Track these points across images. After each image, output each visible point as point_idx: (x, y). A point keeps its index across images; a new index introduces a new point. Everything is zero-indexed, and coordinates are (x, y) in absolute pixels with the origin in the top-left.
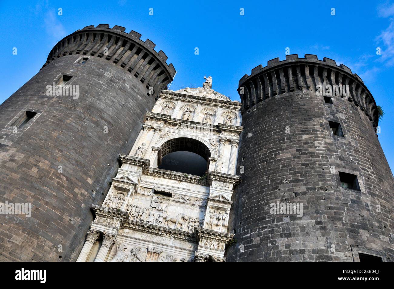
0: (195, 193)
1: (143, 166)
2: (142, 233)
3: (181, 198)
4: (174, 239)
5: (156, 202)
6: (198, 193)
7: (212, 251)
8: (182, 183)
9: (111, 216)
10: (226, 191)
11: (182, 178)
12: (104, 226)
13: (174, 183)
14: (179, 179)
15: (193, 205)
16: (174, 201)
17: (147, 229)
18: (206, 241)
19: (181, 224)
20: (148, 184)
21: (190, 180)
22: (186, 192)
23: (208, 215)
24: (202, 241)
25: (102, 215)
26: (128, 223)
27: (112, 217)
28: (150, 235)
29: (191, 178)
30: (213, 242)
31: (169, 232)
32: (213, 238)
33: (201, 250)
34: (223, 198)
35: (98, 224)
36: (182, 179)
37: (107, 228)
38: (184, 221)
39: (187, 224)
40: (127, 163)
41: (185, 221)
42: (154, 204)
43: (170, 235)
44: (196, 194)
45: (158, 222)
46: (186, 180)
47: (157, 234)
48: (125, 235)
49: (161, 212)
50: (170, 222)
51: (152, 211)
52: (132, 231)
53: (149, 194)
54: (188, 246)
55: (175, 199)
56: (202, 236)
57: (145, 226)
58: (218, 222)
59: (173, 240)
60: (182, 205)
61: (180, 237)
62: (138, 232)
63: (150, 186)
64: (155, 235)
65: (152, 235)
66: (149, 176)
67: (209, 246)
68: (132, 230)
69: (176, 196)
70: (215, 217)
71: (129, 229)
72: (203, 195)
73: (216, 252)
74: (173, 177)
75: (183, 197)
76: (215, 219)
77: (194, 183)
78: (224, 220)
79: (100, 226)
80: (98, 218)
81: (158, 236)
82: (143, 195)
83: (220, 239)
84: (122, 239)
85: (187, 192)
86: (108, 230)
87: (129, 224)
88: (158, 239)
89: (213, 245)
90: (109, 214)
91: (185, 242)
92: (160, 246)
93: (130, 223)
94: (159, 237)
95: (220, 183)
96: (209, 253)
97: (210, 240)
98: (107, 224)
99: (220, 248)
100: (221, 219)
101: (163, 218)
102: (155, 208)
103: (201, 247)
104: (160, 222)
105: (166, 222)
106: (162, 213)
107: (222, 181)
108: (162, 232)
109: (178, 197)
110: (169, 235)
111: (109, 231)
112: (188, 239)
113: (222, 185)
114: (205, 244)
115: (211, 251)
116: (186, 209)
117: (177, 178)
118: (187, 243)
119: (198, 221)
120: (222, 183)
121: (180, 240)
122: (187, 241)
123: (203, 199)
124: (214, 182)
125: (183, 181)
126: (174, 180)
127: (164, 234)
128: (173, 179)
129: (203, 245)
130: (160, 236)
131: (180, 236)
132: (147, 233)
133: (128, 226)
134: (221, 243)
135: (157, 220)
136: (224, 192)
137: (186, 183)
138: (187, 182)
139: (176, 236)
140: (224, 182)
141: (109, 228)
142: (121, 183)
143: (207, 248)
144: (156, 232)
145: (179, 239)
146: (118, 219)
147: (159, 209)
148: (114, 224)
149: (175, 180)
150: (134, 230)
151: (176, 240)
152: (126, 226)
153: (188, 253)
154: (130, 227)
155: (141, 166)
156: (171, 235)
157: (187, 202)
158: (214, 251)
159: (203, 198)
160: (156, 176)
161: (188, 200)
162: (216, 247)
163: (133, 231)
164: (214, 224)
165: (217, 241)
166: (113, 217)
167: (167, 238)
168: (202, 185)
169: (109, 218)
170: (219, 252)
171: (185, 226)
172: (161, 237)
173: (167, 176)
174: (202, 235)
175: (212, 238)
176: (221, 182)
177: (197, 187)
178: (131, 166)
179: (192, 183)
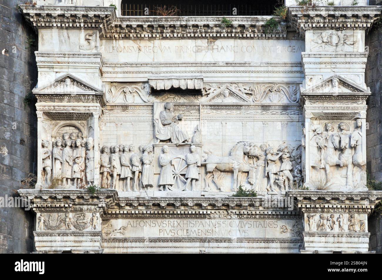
0: (262, 69)
1: (101, 26)
2: (159, 221)
3: (227, 92)
4: (240, 218)
5: (166, 123)
6: (270, 69)
7: (340, 241)
8: (219, 42)
9: (74, 204)
10: (348, 60)
11: (215, 29)
12: (66, 234)
13: (198, 50)
14: (207, 35)
15: (265, 108)
16: (211, 106)
17: (169, 210)
18: (321, 217)
19: (248, 172)
20: (126, 69)
21: (239, 30)
22: (237, 72)
23: (311, 142)
24: (311, 220)
25: (51, 207)
26: (118, 205)
27: (78, 206)
28: (179, 221)
29: (242, 27)
30: (336, 216)
31: (223, 205)
32: (335, 206)
33: (312, 242)
34: (343, 83)
35: (51, 235)
36: (217, 32)
37: (76, 239)
38: (251, 161)
39: (261, 169)
40: (51, 27)
41: (255, 159)
42: (162, 132)
43: (229, 212)
44: (264, 72)
45: (189, 180)
46: (227, 32)
47: (196, 214)
48: (119, 236)
49: (186, 149)
50: (217, 174)
51: (163, 152)
52: (131, 221)
53: (138, 101)
54: (278, 229)
55: (213, 98)
56: (307, 208)
57: (163, 204)
58: (339, 159)
59: (237, 221)
60: (235, 113)
61: (254, 213)
62: (147, 220)
63: (135, 75)
64: (191, 218)
65: (185, 221)
66: (121, 43)
67: (328, 230)
68: (132, 218)
69: (214, 91)
70: (330, 145)
71: (122, 218)
72: (285, 72)
73: (349, 240)
74: (190, 33)
75: (233, 88)
76: (331, 150)
77: (252, 38)
78: (354, 148)
79: (58, 238)
80: (42, 219)
81: (199, 220)
82: (125, 107)
83: (352, 206)
84: (114, 247)
85: (240, 72)
86: (81, 242)
87: (120, 207)
88: (201, 227)
89: (337, 223)
90: (69, 202)
91: (268, 221)
92: (211, 244)
93: (123, 205)
94: (203, 221)
95: (326, 34)
96: (333, 245)
97: (328, 212)
98: (73, 229)
99: (357, 228)
100: (347, 146)
101: (198, 166)
102: (170, 140)
103: (312, 235)
104: (192, 179)
105: (209, 175)
106: (191, 152)
107: (332, 28)
108: (207, 209)
109: (218, 91)
110: (225, 212)
111: (84, 244)
112: (274, 213)
113: (335, 40)
114: (318, 226)
115: (336, 239)
116: (249, 125)
117: (201, 33)
118: (273, 221)
119: (288, 155)
120: (334, 31)
121: (255, 218)
122: (273, 218)
123: (288, 84)
124: (309, 35)
125: (220, 37)
126: (195, 38)
127: (213, 211)
128: (190, 38)
129: (314, 229)
130: (205, 217)
131: (252, 209)
132: (171, 218)
133: (118, 212)
134: (356, 215)
135: (184, 175)
136: (343, 63)
137: (231, 42)
138: (231, 37)
139: (244, 211)
140: (338, 29)
141: (81, 239)
142: (61, 100)
143: (326, 235)
144: (194, 212)
145: (251, 216)
146: (93, 207)
147: (181, 143)
148: (88, 224)
149: (198, 38)
150: (137, 218)
151: (245, 221)
152: (114, 212)
153: (281, 248)
154: (125, 212)
155: (96, 28)
156: (231, 210)
157: (245, 103)
158: (344, 239)
159: (286, 80)
160: (141, 39)
161: (247, 94)
162: (346, 228)
163: (135, 220)
164: (331, 164)
165: (347, 211)
166: (81, 206)
167: (222, 220)
168: (278, 39)
169: (71, 211)
170: (356, 240)
171: (258, 177)
172: (207, 221)
173: (173, 32)
174: (308, 206)
175: (333, 208)
176: (330, 31)
177: (264, 49)
178: (65, 32)
179: (247, 38)
